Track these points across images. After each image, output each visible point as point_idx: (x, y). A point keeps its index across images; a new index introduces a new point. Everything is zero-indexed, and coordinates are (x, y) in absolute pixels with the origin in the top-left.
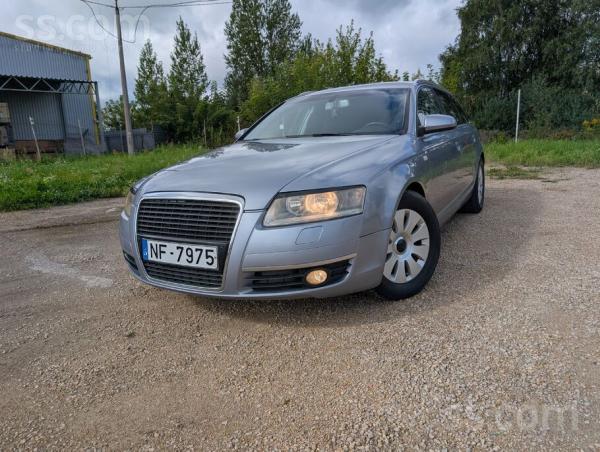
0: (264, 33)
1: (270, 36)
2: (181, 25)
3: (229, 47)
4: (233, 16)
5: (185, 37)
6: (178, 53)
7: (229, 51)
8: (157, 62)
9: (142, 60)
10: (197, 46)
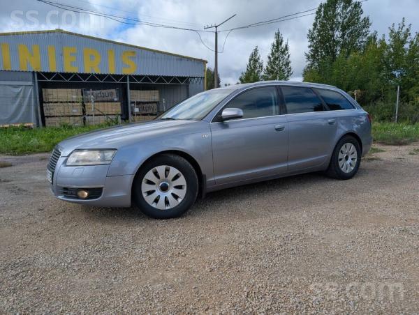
0: (338, 34)
1: (343, 36)
2: (278, 35)
3: (310, 47)
4: (315, 25)
5: (279, 43)
6: (273, 54)
7: (310, 49)
8: (260, 61)
9: (250, 60)
10: (286, 48)
